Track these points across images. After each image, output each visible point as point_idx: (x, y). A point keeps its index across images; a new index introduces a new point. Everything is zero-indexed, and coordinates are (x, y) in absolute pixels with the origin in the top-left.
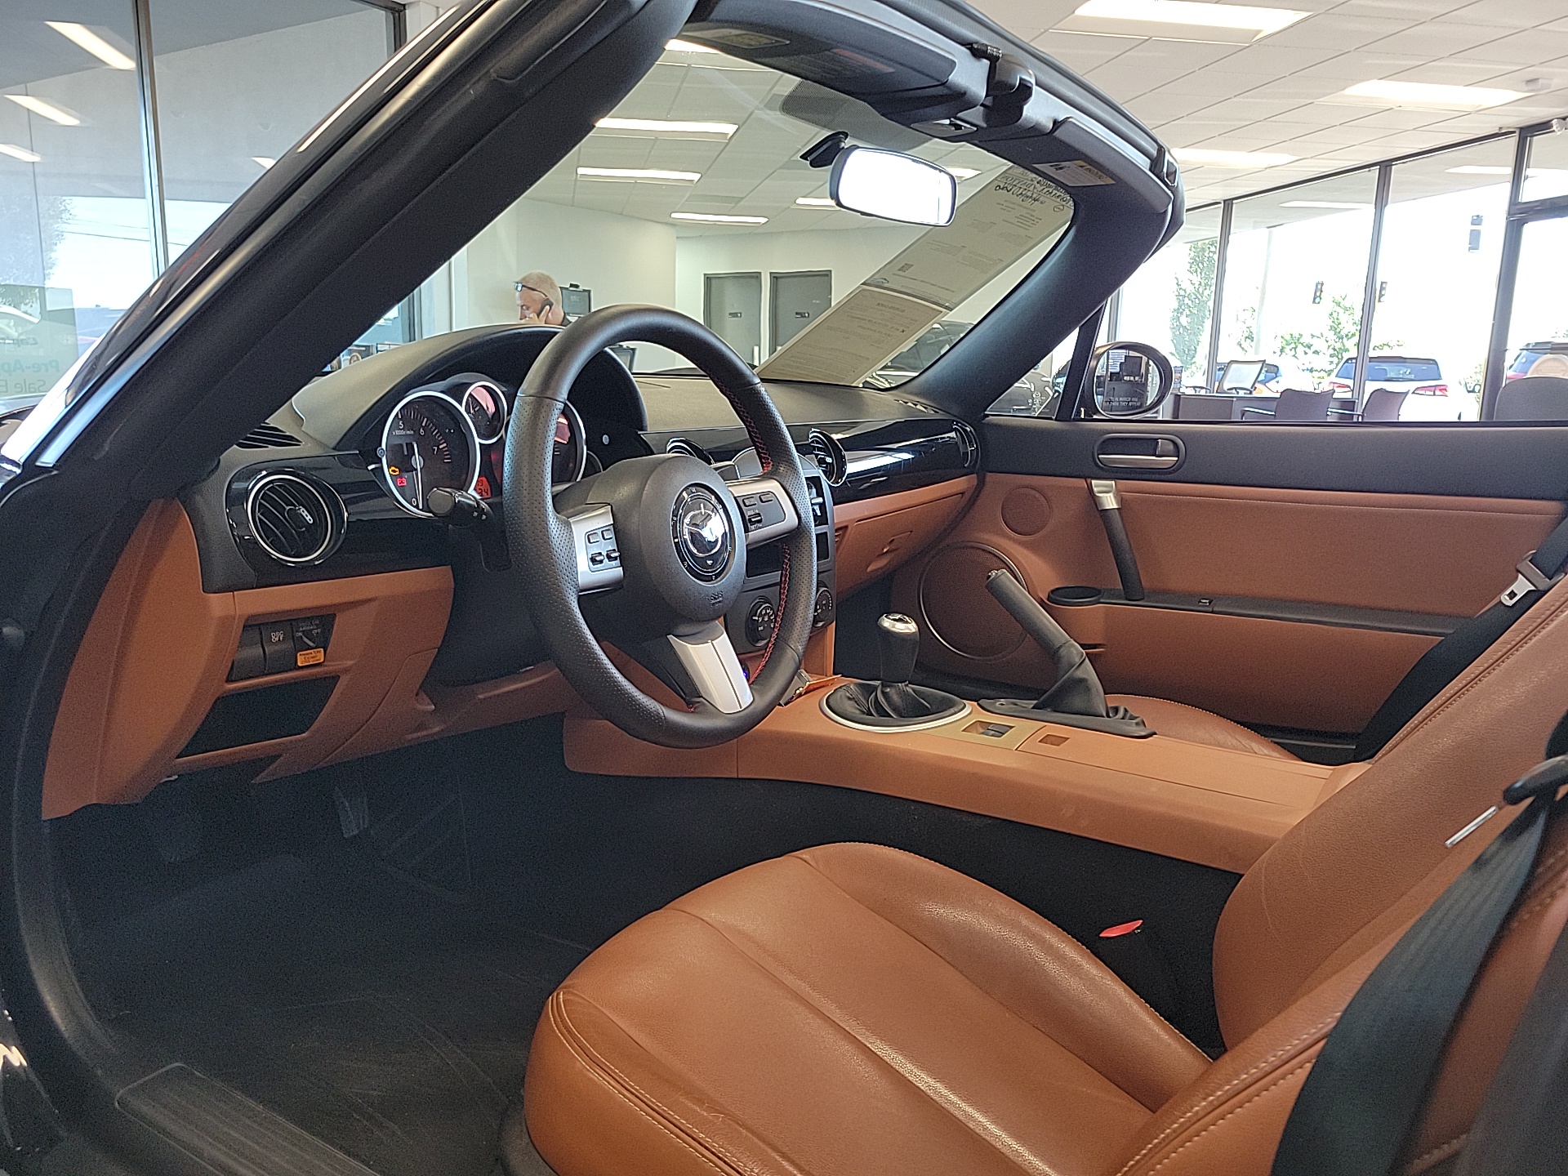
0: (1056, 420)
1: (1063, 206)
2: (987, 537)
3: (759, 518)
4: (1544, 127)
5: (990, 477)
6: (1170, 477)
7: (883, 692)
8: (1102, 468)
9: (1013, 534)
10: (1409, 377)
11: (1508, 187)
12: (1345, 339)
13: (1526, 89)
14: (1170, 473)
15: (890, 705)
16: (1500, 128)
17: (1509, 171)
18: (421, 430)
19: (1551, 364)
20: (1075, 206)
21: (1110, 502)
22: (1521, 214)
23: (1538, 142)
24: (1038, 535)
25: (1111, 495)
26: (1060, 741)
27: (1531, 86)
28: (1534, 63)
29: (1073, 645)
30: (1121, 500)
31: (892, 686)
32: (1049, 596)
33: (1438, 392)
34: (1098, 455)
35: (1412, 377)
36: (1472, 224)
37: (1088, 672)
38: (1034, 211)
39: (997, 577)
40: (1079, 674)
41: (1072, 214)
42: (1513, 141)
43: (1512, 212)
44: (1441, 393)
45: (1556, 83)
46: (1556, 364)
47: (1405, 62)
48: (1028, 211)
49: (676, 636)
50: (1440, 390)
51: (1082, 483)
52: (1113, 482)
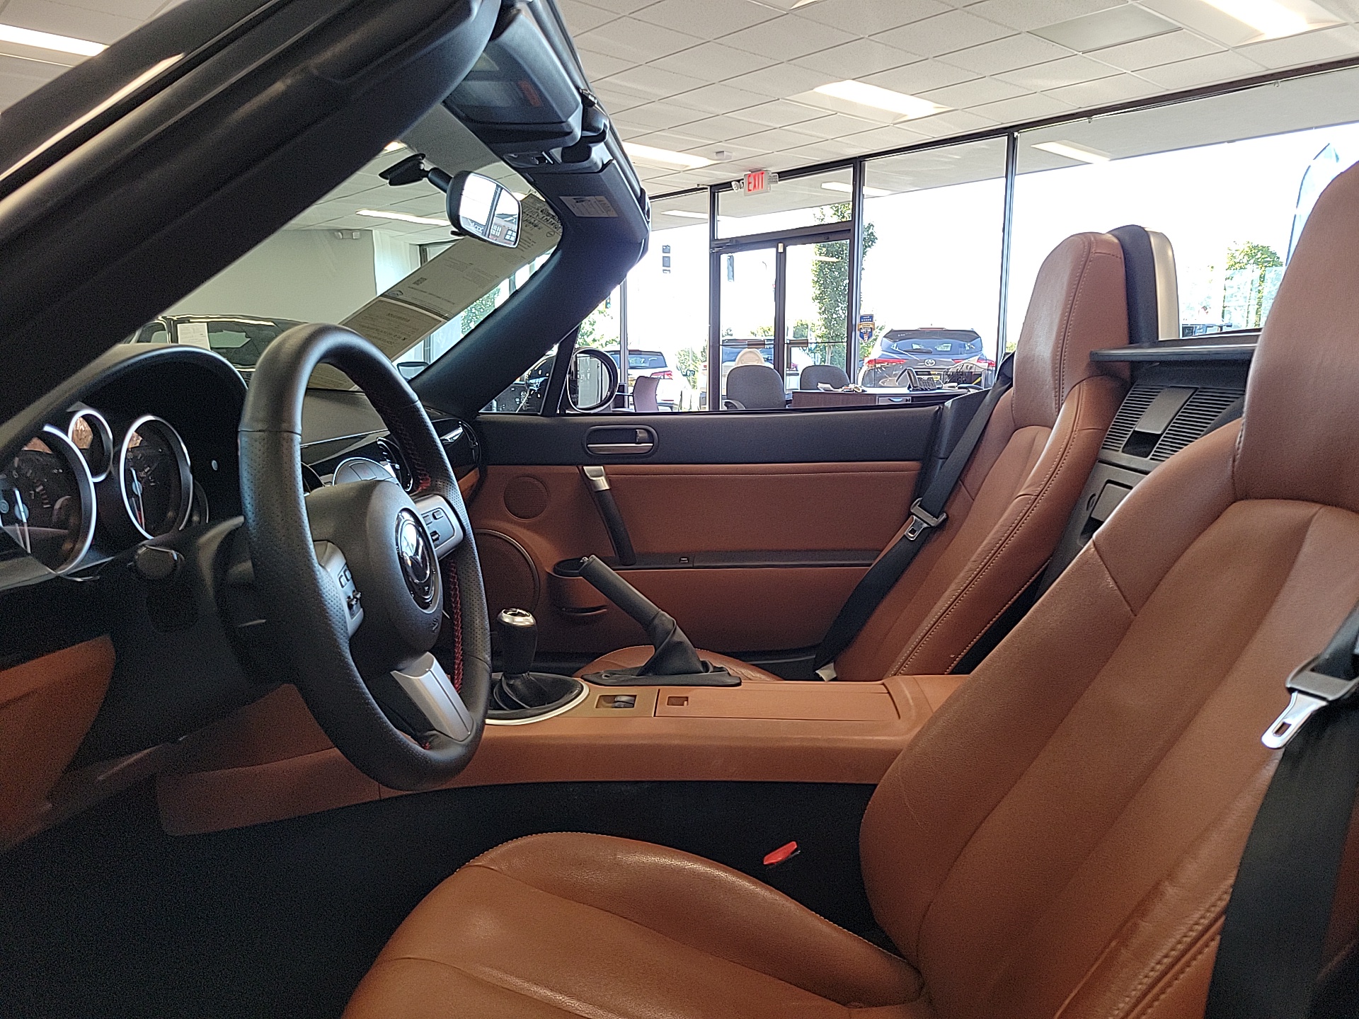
0: (541, 416)
1: (554, 232)
2: (493, 523)
3: (437, 536)
4: (727, 186)
5: (491, 469)
6: (649, 459)
7: (508, 685)
8: (590, 456)
9: (515, 518)
10: (643, 365)
11: (707, 227)
12: (585, 337)
13: (716, 158)
14: (645, 457)
15: (517, 696)
16: (698, 185)
17: (707, 216)
18: (14, 472)
19: (748, 355)
20: (563, 233)
21: (603, 484)
22: (720, 248)
23: (722, 196)
24: (537, 518)
25: (603, 478)
26: (681, 701)
27: (720, 156)
28: (721, 140)
29: (663, 615)
30: (609, 481)
31: (517, 677)
32: (554, 568)
33: (666, 377)
34: (587, 445)
35: (647, 365)
36: (664, 252)
37: (680, 636)
38: (532, 235)
39: (590, 563)
40: (676, 639)
41: (559, 240)
42: (707, 193)
43: (712, 246)
44: (668, 377)
45: (735, 155)
46: (752, 355)
47: (643, 130)
48: (527, 235)
49: (399, 671)
50: (668, 375)
51: (574, 469)
52: (602, 467)
